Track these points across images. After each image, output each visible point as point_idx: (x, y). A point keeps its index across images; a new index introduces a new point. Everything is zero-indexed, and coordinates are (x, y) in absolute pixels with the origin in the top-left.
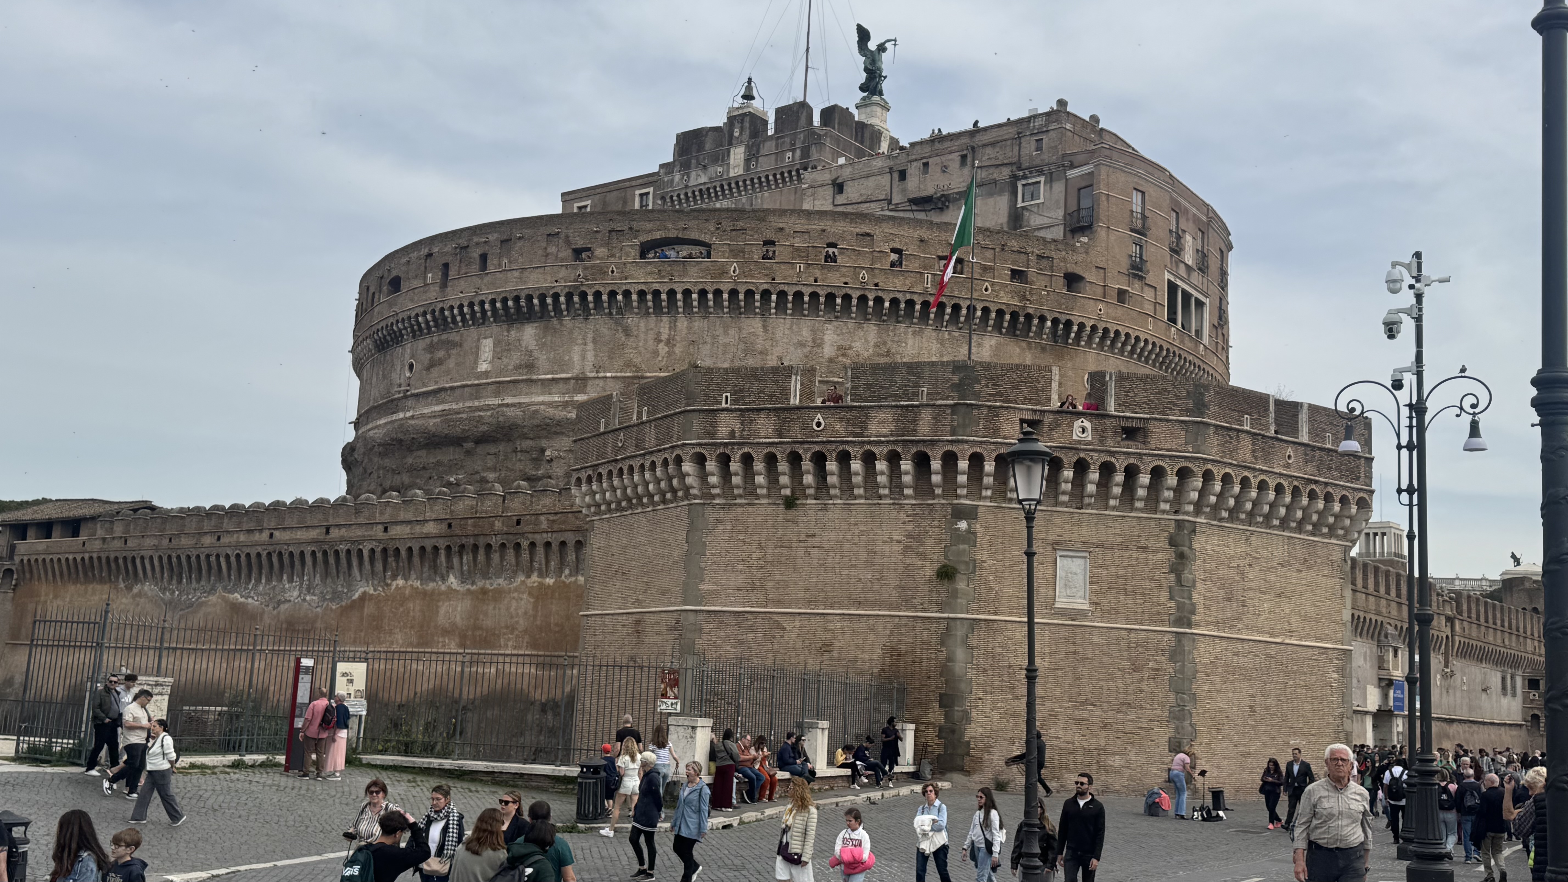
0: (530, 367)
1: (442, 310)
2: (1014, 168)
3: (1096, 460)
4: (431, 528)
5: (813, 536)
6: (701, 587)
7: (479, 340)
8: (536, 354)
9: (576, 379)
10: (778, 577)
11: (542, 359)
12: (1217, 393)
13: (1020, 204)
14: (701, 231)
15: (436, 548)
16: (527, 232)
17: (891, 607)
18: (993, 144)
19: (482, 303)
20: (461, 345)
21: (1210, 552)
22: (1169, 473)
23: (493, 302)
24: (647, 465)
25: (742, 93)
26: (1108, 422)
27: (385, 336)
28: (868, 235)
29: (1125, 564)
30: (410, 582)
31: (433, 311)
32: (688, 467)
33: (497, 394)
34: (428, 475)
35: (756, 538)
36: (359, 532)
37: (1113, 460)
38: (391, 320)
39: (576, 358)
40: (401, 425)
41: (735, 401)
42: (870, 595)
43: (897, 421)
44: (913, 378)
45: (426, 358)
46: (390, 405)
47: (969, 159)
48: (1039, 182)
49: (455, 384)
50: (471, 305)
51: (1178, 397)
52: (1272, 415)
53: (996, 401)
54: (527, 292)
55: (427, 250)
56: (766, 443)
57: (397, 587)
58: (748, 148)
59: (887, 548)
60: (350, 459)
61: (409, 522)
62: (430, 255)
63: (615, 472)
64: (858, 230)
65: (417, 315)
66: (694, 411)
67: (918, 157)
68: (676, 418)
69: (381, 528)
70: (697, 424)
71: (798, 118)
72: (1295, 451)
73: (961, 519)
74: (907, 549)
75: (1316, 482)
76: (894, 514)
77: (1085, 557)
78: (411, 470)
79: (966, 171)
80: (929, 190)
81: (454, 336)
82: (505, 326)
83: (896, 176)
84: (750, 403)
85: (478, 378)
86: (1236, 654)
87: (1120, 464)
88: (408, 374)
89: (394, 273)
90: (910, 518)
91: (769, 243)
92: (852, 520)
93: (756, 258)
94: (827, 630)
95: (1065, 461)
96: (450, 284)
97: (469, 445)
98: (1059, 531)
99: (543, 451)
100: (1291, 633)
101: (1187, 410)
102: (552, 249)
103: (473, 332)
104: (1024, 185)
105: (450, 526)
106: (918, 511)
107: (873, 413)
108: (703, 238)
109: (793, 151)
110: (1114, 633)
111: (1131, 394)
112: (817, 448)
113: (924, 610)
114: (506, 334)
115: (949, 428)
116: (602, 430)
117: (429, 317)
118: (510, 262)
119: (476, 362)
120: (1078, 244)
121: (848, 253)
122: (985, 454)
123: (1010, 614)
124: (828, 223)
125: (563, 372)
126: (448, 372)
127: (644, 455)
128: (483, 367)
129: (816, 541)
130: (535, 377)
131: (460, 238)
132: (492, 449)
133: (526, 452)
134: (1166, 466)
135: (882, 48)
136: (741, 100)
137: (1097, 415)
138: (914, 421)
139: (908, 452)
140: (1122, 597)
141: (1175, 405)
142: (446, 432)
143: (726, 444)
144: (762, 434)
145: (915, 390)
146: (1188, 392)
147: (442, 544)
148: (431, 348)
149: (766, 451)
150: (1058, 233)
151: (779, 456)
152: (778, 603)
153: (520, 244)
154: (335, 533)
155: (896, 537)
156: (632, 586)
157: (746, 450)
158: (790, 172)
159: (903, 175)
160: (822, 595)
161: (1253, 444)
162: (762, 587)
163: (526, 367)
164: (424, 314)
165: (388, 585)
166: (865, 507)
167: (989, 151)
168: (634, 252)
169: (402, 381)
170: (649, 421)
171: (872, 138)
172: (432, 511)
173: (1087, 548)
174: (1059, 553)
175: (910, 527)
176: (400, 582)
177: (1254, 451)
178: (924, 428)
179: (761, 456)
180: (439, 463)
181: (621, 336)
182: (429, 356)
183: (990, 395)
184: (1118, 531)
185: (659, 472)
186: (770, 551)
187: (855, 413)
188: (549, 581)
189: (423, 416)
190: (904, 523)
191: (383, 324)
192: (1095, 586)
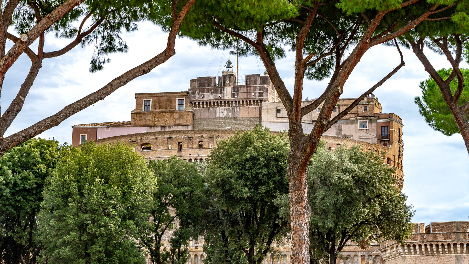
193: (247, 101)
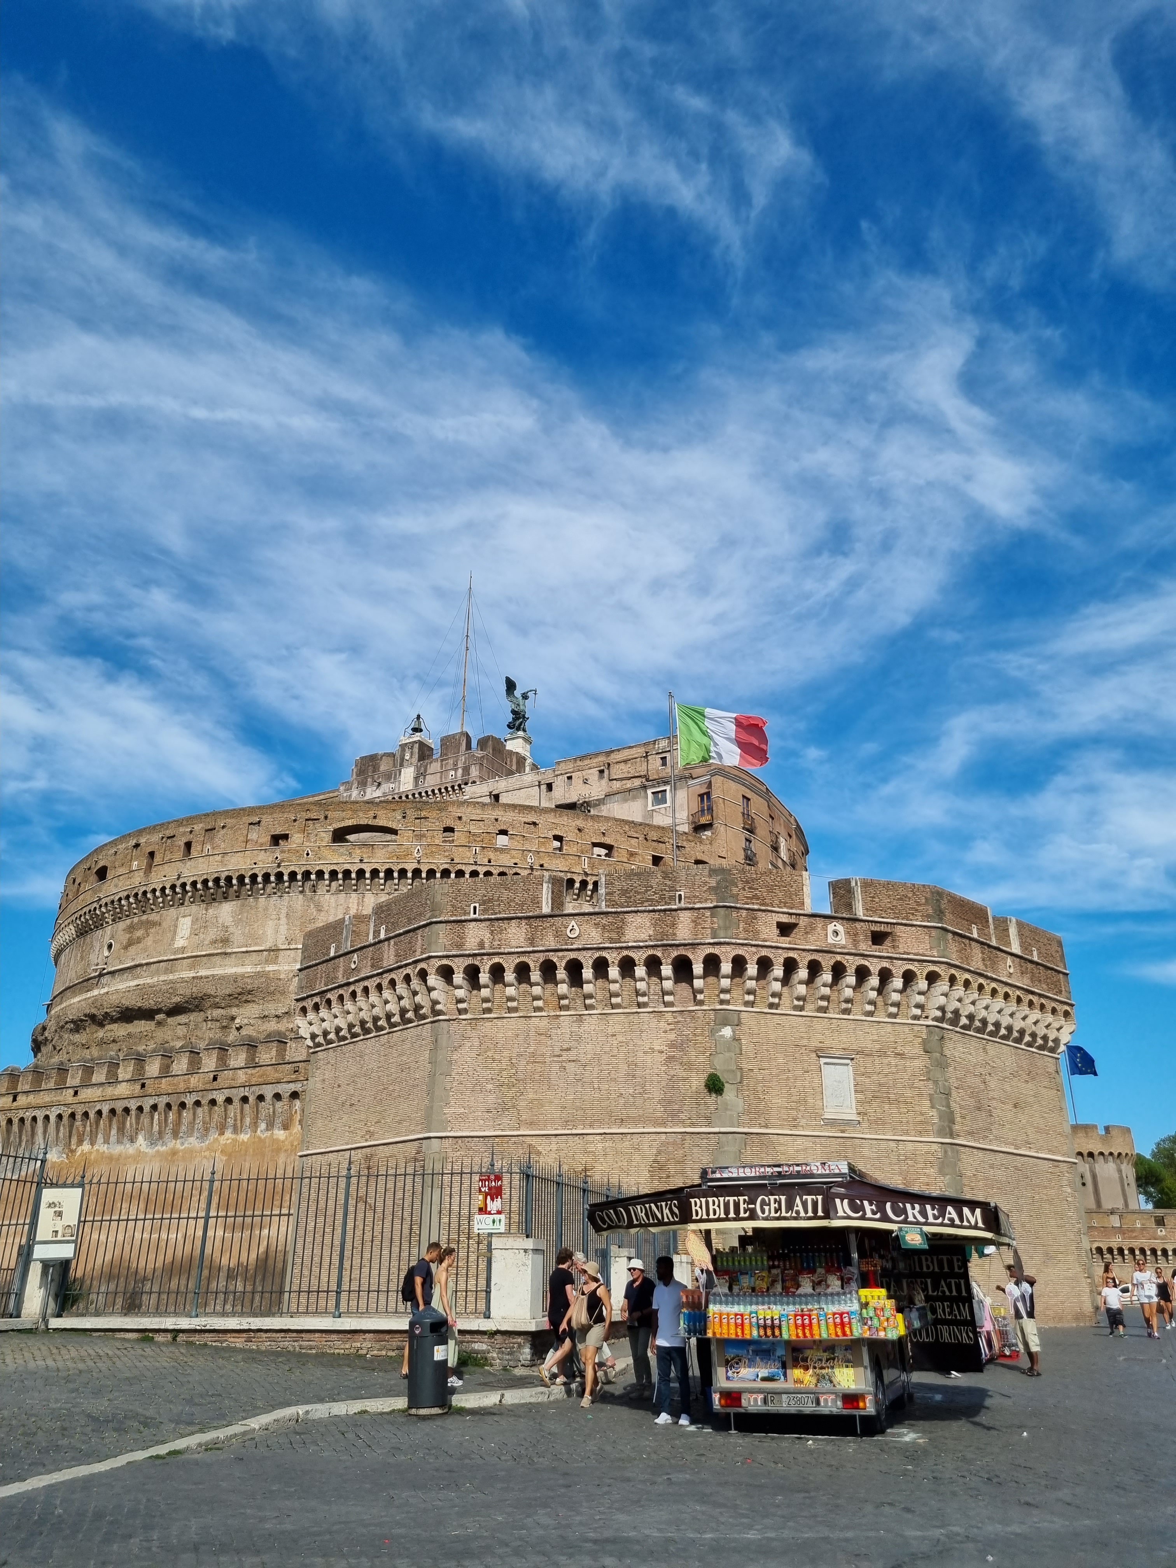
0: (225, 941)
1: (145, 893)
2: (644, 780)
3: (852, 964)
4: (123, 1089)
5: (569, 1049)
6: (446, 1111)
7: (178, 918)
8: (231, 930)
9: (269, 950)
10: (531, 1096)
11: (237, 935)
12: (949, 901)
13: (650, 808)
14: (388, 819)
15: (127, 1110)
16: (230, 822)
17: (656, 1124)
18: (625, 761)
19: (184, 885)
20: (160, 924)
21: (958, 1060)
22: (919, 977)
23: (194, 884)
24: (385, 983)
25: (412, 726)
26: (858, 925)
27: (87, 920)
28: (534, 824)
29: (886, 1071)
30: (96, 1147)
31: (136, 895)
32: (433, 980)
33: (192, 967)
34: (118, 1048)
35: (506, 1054)
36: (46, 1098)
37: (866, 963)
38: (95, 905)
39: (270, 932)
40: (95, 999)
41: (485, 911)
42: (633, 1112)
43: (655, 925)
44: (668, 883)
45: (124, 938)
46: (86, 983)
47: (606, 772)
48: (665, 791)
49: (152, 960)
50: (173, 887)
51: (919, 904)
52: (992, 927)
53: (753, 903)
54: (226, 873)
55: (135, 841)
56: (518, 953)
57: (82, 1154)
58: (418, 768)
59: (649, 1058)
60: (40, 1038)
61: (102, 1084)
62: (137, 846)
63: (347, 996)
64: (526, 820)
65: (120, 899)
66: (441, 922)
67: (563, 772)
68: (420, 932)
69: (71, 1092)
70: (442, 936)
71: (460, 744)
72: (1013, 962)
73: (726, 1025)
74: (670, 1059)
75: (1032, 993)
76: (654, 1023)
77: (847, 1065)
78: (102, 1043)
79: (604, 782)
80: (573, 798)
81: (154, 917)
82: (204, 906)
83: (544, 787)
84: (500, 913)
85: (175, 954)
86: (992, 1166)
87: (875, 966)
88: (106, 953)
89: (101, 864)
90: (672, 1027)
91: (449, 830)
92: (610, 1031)
93: (437, 841)
94: (586, 1152)
95: (823, 964)
96: (153, 869)
97: (160, 1017)
98: (820, 1037)
99: (233, 1018)
100: (1028, 1144)
101: (928, 916)
102: (253, 836)
103: (173, 912)
104: (653, 793)
105: (143, 1086)
106: (680, 1019)
107: (629, 918)
108: (390, 824)
109: (456, 770)
110: (884, 1144)
111: (877, 900)
112: (572, 955)
113: (693, 1125)
114: (204, 912)
115: (709, 931)
116: (332, 954)
117: (132, 900)
118: (213, 848)
119: (173, 939)
120: (704, 837)
121: (518, 838)
122: (747, 957)
123: (782, 1126)
124: (499, 813)
125: (256, 944)
126: (145, 950)
127: (381, 974)
128: (179, 943)
129: (572, 1055)
130: (229, 951)
131: (167, 829)
132: (182, 1018)
133: (217, 1021)
134: (915, 969)
135: (525, 697)
136: (411, 732)
137: (849, 919)
138: (673, 925)
139: (668, 956)
140: (887, 1107)
141: (917, 910)
142: (139, 1004)
143: (475, 955)
144: (513, 943)
145: (672, 894)
146: (926, 898)
147: (133, 1105)
148: (131, 928)
149: (518, 961)
150: (685, 828)
151: (532, 965)
152: (531, 1124)
153: (222, 832)
154: (22, 1100)
155: (657, 1048)
156: (363, 1117)
157: (496, 960)
158: (453, 787)
159: (550, 787)
160: (580, 1113)
161: (983, 953)
162: (514, 1107)
163: (222, 942)
164: (128, 897)
165: (73, 1151)
166: (623, 1016)
167: (622, 766)
168: (328, 837)
169: (100, 960)
170: (388, 939)
171: (518, 763)
172: (126, 1072)
173: (849, 1056)
174: (823, 1060)
175: (672, 1036)
176: (86, 1147)
177: (983, 960)
178: (684, 930)
179: (513, 966)
180: (130, 1035)
181: (313, 910)
182: (128, 936)
183: (747, 898)
184: (876, 1038)
185: (401, 989)
186: (521, 1068)
187: (611, 919)
188: (244, 1137)
189: (117, 991)
190: (665, 1032)
191: (86, 909)
192: (859, 1096)
193: (440, 790)
